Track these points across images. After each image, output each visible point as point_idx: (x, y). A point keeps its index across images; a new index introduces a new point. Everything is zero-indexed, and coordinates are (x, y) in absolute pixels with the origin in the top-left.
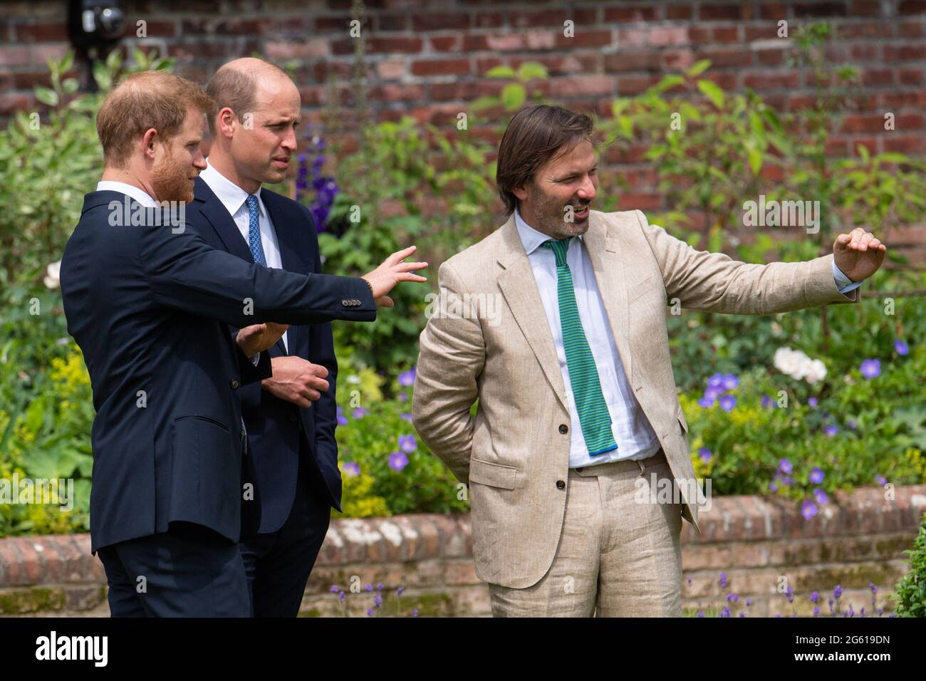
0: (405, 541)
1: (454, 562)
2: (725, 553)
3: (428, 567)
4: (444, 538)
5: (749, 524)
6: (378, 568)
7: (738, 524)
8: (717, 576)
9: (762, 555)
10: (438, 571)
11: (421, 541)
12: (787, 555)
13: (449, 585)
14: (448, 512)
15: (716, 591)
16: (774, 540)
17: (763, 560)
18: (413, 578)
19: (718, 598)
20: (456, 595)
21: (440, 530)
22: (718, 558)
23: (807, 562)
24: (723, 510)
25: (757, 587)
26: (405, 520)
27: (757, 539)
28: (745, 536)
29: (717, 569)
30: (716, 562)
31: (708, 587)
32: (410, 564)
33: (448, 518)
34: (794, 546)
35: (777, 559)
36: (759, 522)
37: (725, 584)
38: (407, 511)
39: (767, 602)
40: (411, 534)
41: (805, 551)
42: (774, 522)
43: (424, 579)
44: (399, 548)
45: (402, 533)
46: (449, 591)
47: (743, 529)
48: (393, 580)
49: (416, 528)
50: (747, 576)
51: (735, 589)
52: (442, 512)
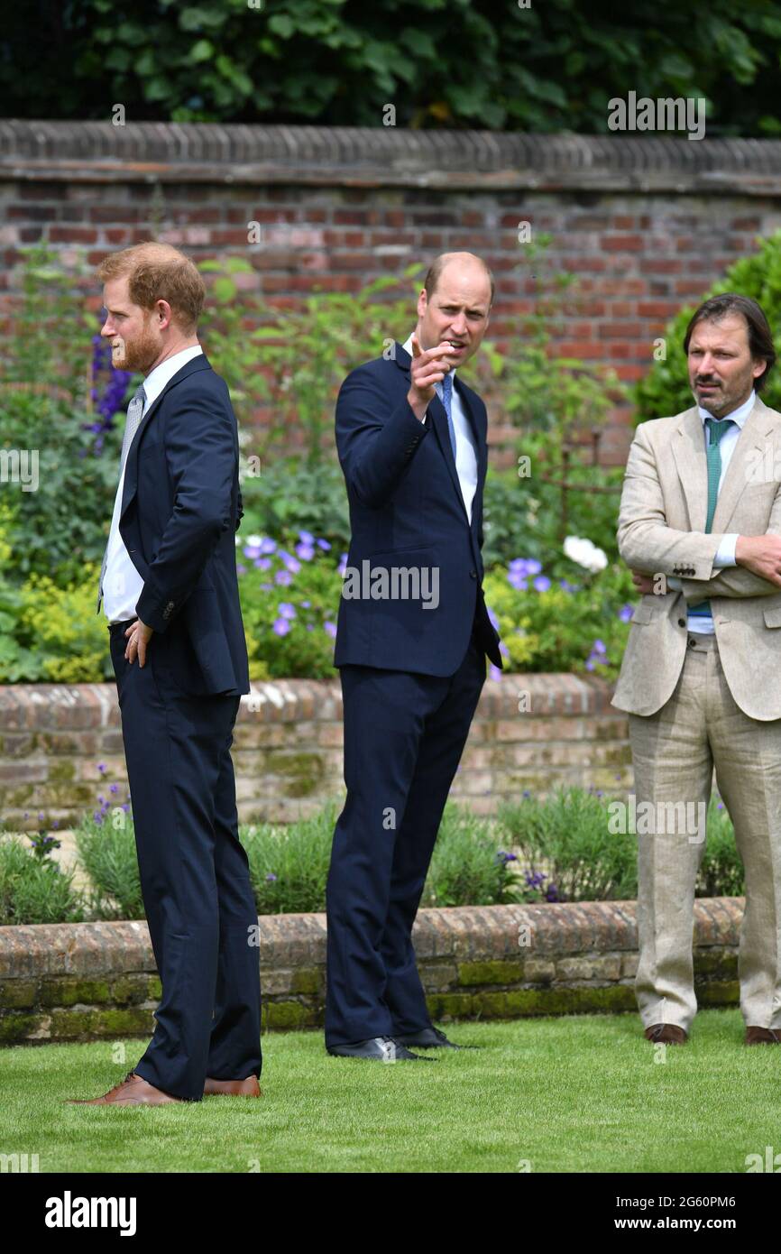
0: (287, 704)
1: (326, 725)
2: (548, 726)
3: (304, 729)
4: (318, 703)
5: (569, 700)
6: (262, 729)
7: (560, 700)
8: (542, 747)
9: (579, 730)
10: (312, 733)
11: (300, 704)
12: (599, 730)
13: (321, 747)
14: (320, 676)
15: (540, 761)
16: (589, 715)
17: (579, 734)
18: (292, 739)
19: (542, 768)
20: (326, 756)
21: (315, 694)
22: (542, 731)
23: (615, 738)
24: (547, 686)
25: (573, 759)
26: (284, 684)
27: (574, 714)
28: (566, 710)
29: (541, 741)
30: (541, 734)
31: (533, 758)
32: (290, 725)
33: (320, 682)
34: (605, 722)
35: (591, 734)
36: (577, 698)
37: (547, 755)
38: (283, 676)
39: (580, 773)
40: (291, 698)
41: (614, 727)
42: (590, 700)
43: (300, 740)
44: (281, 711)
45: (283, 696)
46: (321, 752)
47: (564, 704)
48: (275, 740)
49: (295, 691)
50: (566, 749)
51: (555, 760)
52: (314, 678)
